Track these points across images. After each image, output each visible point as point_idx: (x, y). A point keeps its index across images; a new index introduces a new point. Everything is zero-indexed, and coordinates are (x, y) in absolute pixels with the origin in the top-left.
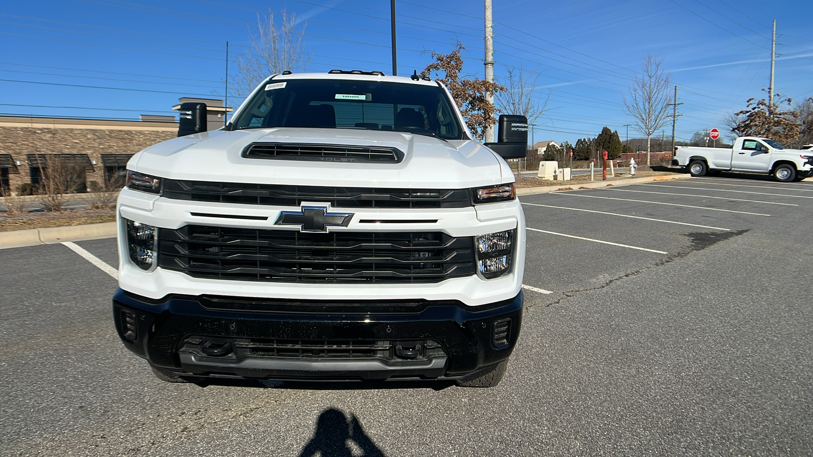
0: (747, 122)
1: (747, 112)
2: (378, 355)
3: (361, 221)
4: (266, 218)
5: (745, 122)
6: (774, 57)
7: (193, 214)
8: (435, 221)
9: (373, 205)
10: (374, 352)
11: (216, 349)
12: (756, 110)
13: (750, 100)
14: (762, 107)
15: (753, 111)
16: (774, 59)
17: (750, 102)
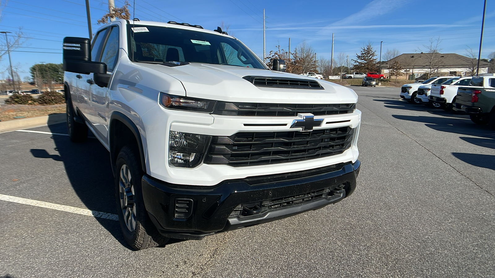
0: (270, 63)
1: (270, 58)
2: (323, 196)
3: (327, 123)
4: (286, 125)
5: (269, 63)
6: (264, 28)
7: (245, 125)
8: (349, 121)
9: (326, 114)
10: (321, 195)
11: (255, 211)
12: (274, 57)
13: (271, 51)
14: (276, 55)
15: (272, 57)
16: (265, 30)
17: (271, 53)
